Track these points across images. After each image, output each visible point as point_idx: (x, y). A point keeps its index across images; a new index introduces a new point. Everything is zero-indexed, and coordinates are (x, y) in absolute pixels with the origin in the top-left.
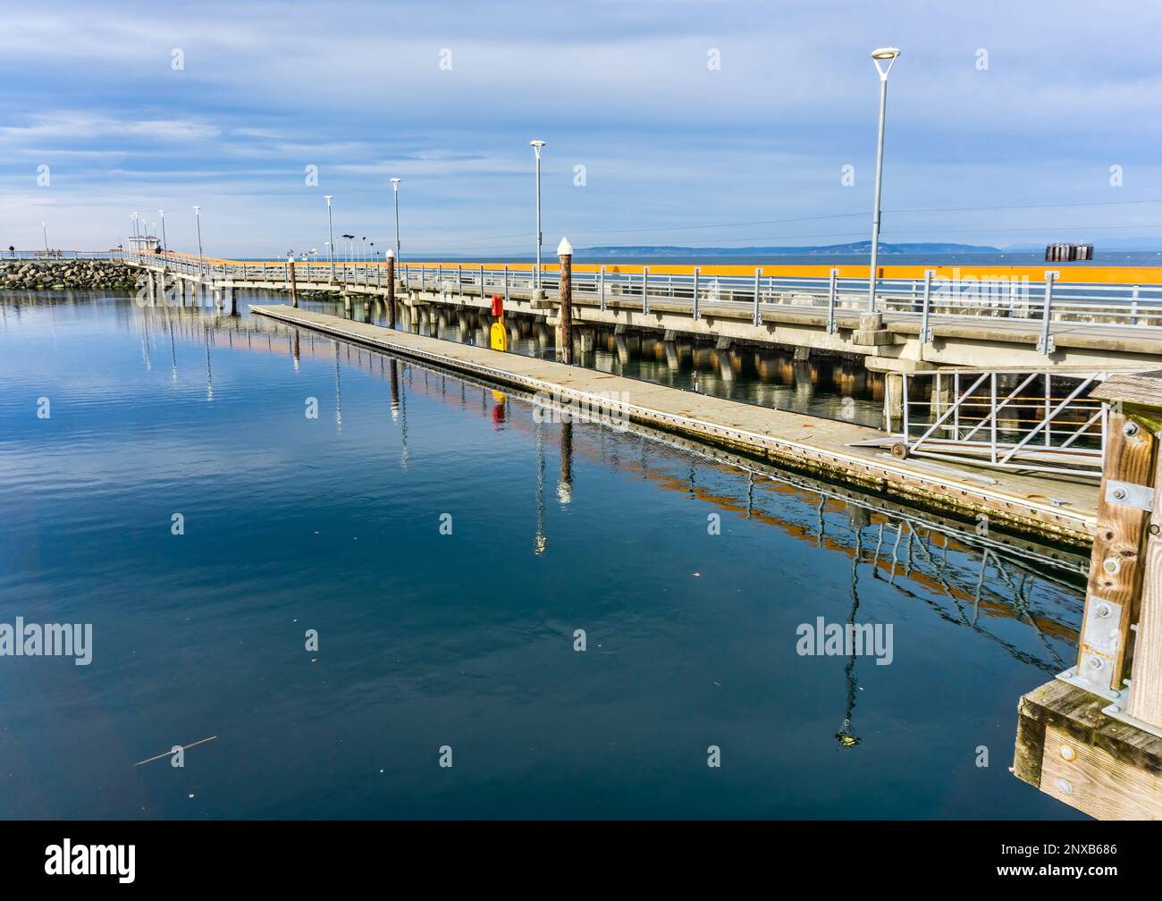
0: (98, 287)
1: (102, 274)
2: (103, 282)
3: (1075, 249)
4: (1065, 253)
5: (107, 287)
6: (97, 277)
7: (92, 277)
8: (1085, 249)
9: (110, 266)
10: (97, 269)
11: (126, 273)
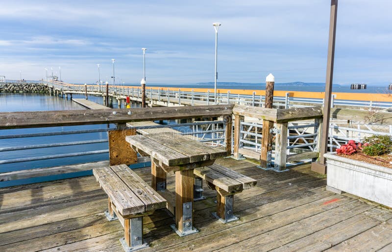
0: (34, 92)
1: (36, 88)
2: (36, 90)
3: (360, 85)
4: (357, 87)
5: (37, 92)
6: (34, 89)
7: (33, 89)
8: (364, 85)
9: (39, 86)
10: (34, 86)
11: (44, 88)
